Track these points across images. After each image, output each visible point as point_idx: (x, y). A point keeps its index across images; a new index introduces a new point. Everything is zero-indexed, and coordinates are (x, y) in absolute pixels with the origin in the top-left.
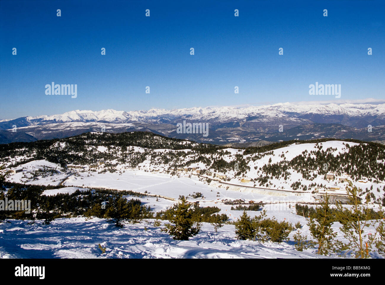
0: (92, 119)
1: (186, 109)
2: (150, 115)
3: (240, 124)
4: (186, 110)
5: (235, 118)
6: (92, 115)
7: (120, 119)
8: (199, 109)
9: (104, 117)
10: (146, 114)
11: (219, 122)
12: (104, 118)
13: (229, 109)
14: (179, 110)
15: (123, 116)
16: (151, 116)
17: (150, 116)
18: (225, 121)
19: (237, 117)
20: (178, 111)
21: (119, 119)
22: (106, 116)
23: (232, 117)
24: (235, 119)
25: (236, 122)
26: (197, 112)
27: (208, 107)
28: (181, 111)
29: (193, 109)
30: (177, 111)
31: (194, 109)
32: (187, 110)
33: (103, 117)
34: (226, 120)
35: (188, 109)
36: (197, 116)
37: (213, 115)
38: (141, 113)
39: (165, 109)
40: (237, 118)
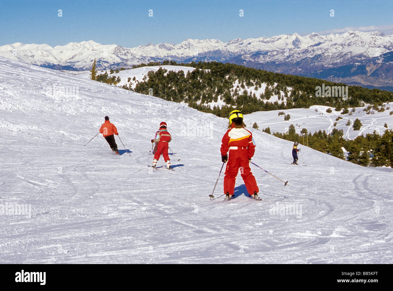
0: (46, 62)
1: (261, 39)
2: (182, 54)
3: (368, 69)
4: (262, 42)
5: (360, 56)
6: (45, 53)
7: (107, 62)
8: (294, 37)
9: (73, 58)
10: (173, 51)
11: (323, 66)
12: (72, 60)
13: (353, 35)
14: (245, 42)
15: (114, 56)
16: (183, 56)
17: (180, 56)
18: (336, 64)
19: (365, 54)
20: (244, 44)
21: (105, 62)
22: (76, 55)
23: (353, 54)
24: (359, 59)
25: (358, 66)
26: (287, 44)
27: (313, 33)
28: (250, 44)
29: (278, 39)
30: (242, 44)
31: (280, 38)
32: (265, 40)
33: (70, 59)
34: (339, 61)
35: (268, 39)
36: (277, 54)
37: (313, 51)
38: (160, 50)
39: (216, 41)
40: (364, 56)
